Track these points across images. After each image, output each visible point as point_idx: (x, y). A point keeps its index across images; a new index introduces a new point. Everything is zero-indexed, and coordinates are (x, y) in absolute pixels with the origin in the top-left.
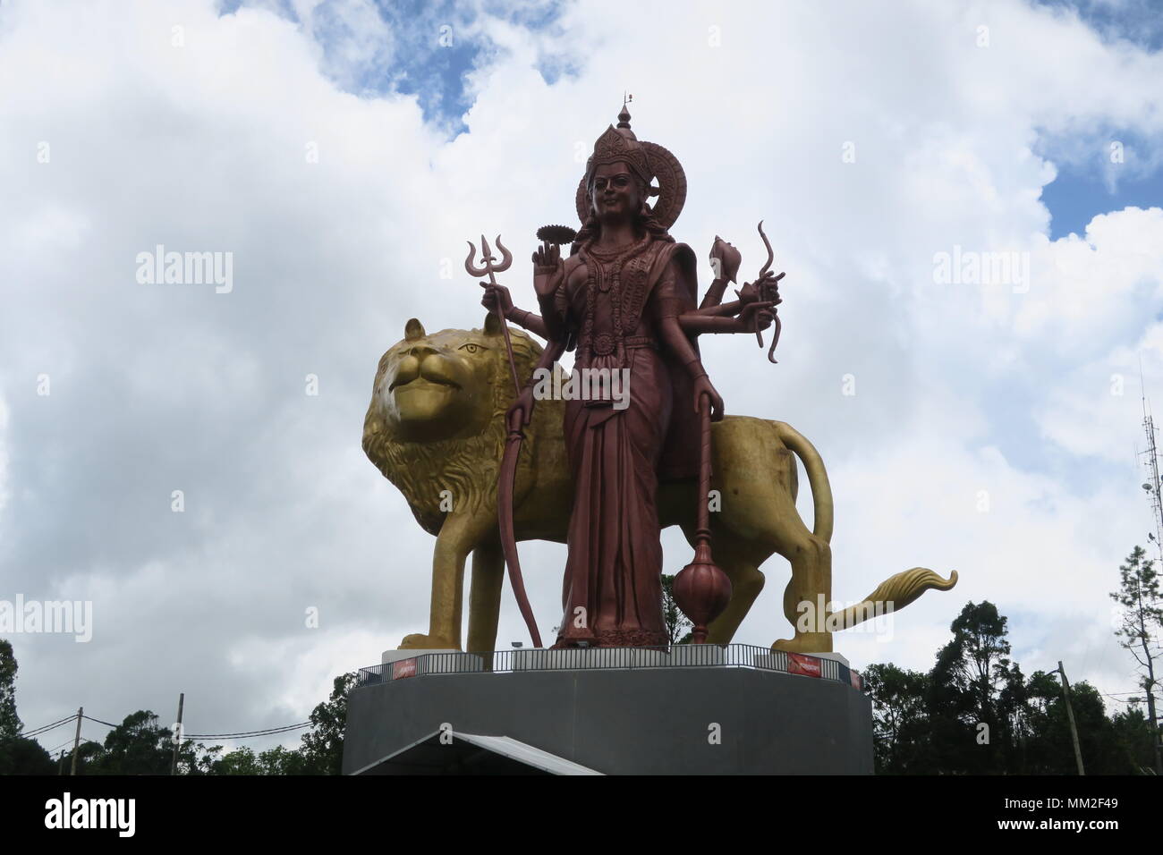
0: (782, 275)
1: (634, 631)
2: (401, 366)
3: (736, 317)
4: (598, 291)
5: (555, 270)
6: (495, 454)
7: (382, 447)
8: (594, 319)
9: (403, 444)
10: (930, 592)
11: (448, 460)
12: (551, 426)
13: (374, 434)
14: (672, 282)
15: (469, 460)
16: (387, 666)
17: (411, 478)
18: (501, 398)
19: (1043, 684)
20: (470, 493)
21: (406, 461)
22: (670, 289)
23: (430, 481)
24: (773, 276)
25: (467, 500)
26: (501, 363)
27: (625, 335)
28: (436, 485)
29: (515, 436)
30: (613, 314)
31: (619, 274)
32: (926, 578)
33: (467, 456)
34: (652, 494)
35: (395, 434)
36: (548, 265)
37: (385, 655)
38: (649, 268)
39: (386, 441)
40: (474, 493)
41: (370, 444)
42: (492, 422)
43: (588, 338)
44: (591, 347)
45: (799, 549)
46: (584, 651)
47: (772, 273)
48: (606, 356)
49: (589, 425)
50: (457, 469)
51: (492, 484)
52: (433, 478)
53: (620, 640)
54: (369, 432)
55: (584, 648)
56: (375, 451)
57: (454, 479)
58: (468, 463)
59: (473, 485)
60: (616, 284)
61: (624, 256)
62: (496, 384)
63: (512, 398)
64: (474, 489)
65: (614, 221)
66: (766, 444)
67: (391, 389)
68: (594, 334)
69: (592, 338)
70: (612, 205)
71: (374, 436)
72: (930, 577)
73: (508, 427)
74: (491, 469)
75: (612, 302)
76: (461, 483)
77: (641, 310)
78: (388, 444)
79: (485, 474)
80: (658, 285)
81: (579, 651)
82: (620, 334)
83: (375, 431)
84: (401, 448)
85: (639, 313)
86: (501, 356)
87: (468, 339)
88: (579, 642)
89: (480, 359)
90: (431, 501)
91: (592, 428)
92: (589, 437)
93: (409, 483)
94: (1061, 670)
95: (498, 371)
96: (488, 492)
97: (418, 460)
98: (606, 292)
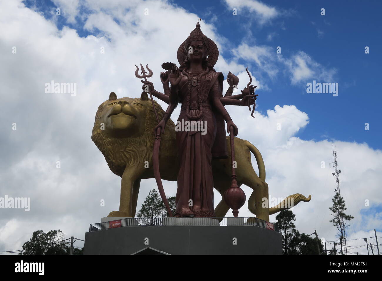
0: (256, 87)
1: (207, 212)
2: (114, 108)
3: (241, 100)
4: (192, 86)
5: (178, 76)
6: (146, 144)
7: (101, 139)
8: (190, 96)
9: (111, 139)
10: (302, 202)
11: (128, 145)
12: (166, 136)
13: (98, 134)
14: (218, 86)
15: (137, 146)
16: (103, 224)
17: (113, 152)
18: (148, 124)
19: (305, 238)
20: (136, 158)
21: (112, 145)
22: (217, 88)
23: (121, 153)
24: (253, 87)
25: (135, 160)
26: (148, 111)
27: (202, 102)
28: (122, 154)
29: (158, 137)
30: (198, 94)
31: (200, 80)
32: (301, 197)
33: (135, 144)
34: (211, 161)
35: (107, 134)
36: (175, 74)
37: (102, 219)
38: (211, 79)
39: (103, 137)
40: (137, 159)
41: (96, 137)
42: (145, 133)
43: (188, 103)
44: (189, 106)
45: (258, 185)
46: (192, 218)
47: (253, 86)
48: (195, 110)
49: (189, 135)
50: (131, 149)
51: (144, 155)
52: (121, 152)
53: (202, 215)
54: (96, 133)
55: (192, 217)
56: (98, 140)
57: (130, 153)
58: (136, 147)
59: (137, 155)
60: (199, 84)
61: (202, 74)
62: (147, 118)
63: (152, 124)
64: (137, 157)
65: (196, 61)
66: (243, 148)
67: (109, 116)
68: (191, 101)
69: (190, 103)
70: (197, 55)
71: (98, 135)
72: (302, 197)
73: (155, 134)
74: (144, 150)
75: (198, 90)
76: (132, 154)
77: (208, 94)
78: (104, 138)
79: (142, 152)
80: (213, 86)
81: (190, 219)
82: (201, 102)
83: (98, 133)
84: (110, 139)
85: (207, 95)
86: (148, 108)
87: (135, 101)
88: (190, 215)
89: (141, 109)
90: (120, 161)
91: (190, 136)
92: (189, 139)
93: (111, 153)
94: (315, 233)
95: (147, 114)
96: (143, 158)
97: (116, 144)
98: (195, 87)
